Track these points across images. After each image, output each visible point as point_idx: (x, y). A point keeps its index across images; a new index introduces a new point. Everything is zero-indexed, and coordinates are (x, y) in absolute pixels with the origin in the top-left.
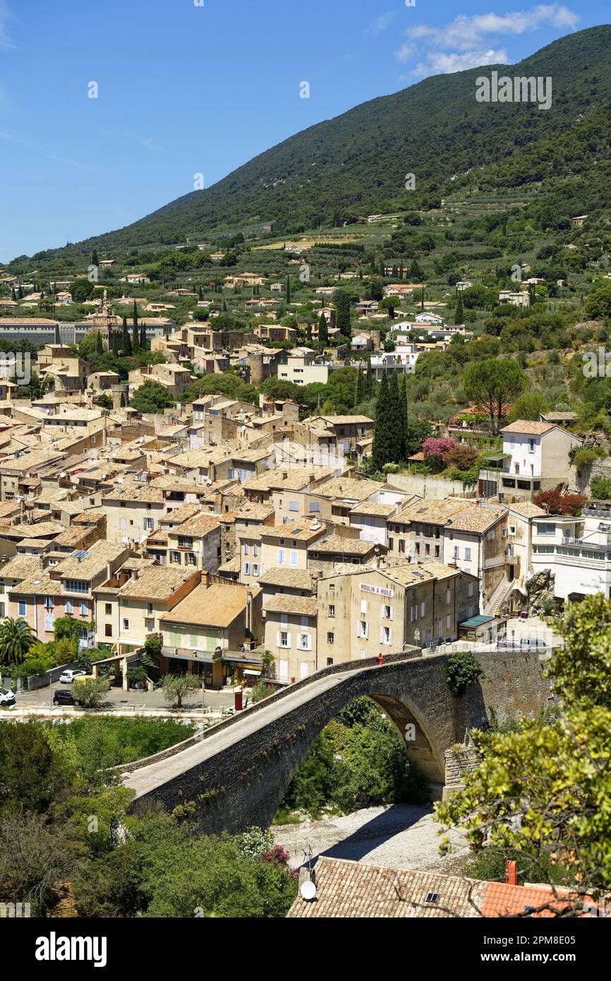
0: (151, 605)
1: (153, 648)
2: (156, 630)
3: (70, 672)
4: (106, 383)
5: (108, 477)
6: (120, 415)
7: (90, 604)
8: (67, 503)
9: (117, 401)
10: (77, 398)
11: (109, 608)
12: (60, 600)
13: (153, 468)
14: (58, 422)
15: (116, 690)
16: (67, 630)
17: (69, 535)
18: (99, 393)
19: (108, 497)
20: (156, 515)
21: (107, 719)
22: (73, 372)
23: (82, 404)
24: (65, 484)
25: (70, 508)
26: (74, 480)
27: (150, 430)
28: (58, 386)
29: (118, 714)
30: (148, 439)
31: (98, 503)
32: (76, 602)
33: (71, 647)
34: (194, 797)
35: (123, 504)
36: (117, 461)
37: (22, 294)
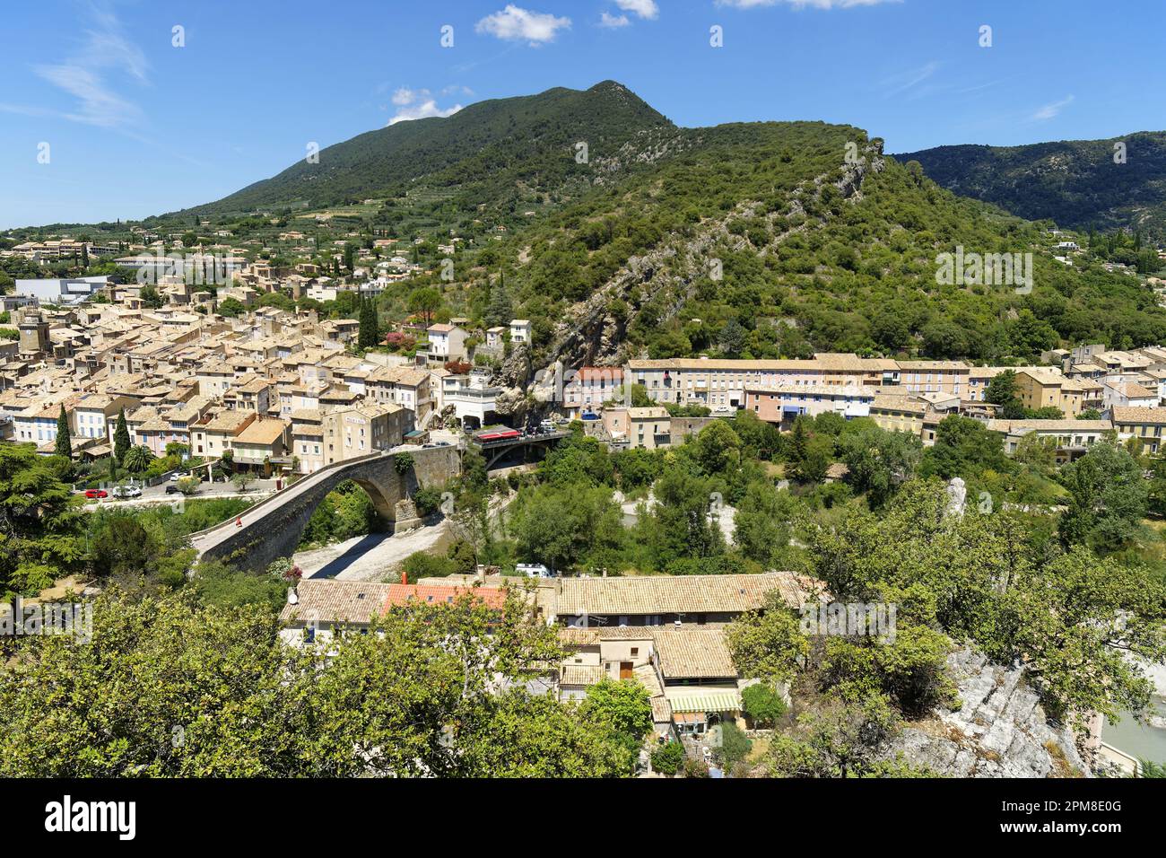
0: (225, 434)
1: (227, 459)
2: (229, 447)
3: (176, 474)
4: (203, 299)
5: (200, 358)
6: (211, 319)
7: (188, 435)
8: (174, 374)
9: (209, 310)
10: (184, 308)
11: (200, 436)
12: (169, 433)
13: (229, 351)
14: (172, 323)
15: (205, 483)
16: (174, 450)
17: (175, 393)
18: (199, 304)
19: (199, 370)
20: (230, 380)
21: (199, 501)
22: (182, 292)
23: (187, 312)
24: (172, 363)
25: (176, 377)
26: (179, 359)
27: (229, 328)
28: (172, 300)
29: (206, 497)
30: (228, 333)
31: (193, 374)
32: (179, 433)
33: (177, 460)
34: (245, 546)
35: (209, 374)
36: (206, 348)
37: (151, 241)
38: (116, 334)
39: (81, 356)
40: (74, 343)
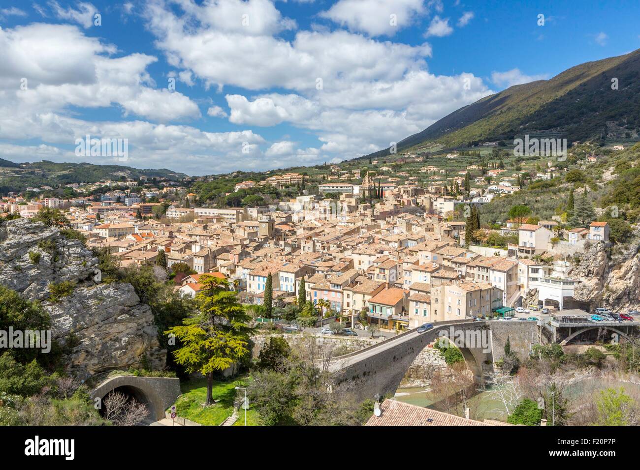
0: (365, 295)
1: (365, 313)
2: (367, 304)
4: (365, 208)
6: (368, 221)
7: (341, 293)
8: (339, 254)
9: (369, 215)
10: (353, 214)
11: (348, 295)
12: (330, 291)
17: (338, 266)
18: (363, 212)
19: (354, 252)
20: (373, 259)
22: (353, 204)
24: (339, 246)
25: (339, 256)
26: (343, 245)
27: (379, 227)
30: (377, 230)
31: (351, 254)
32: (336, 292)
35: (360, 254)
36: (362, 238)
37: (342, 174)
38: (311, 229)
39: (289, 241)
40: (287, 233)
